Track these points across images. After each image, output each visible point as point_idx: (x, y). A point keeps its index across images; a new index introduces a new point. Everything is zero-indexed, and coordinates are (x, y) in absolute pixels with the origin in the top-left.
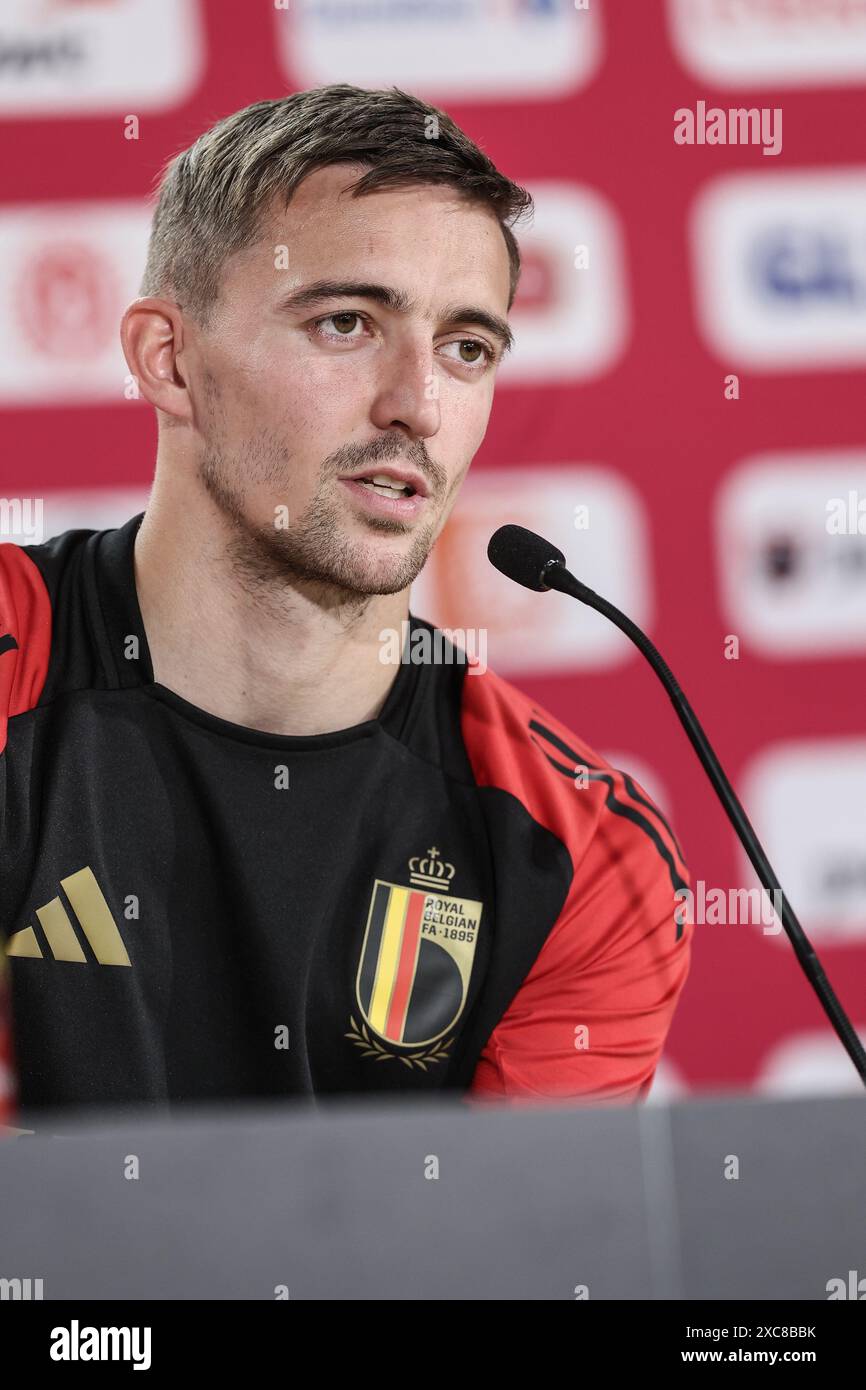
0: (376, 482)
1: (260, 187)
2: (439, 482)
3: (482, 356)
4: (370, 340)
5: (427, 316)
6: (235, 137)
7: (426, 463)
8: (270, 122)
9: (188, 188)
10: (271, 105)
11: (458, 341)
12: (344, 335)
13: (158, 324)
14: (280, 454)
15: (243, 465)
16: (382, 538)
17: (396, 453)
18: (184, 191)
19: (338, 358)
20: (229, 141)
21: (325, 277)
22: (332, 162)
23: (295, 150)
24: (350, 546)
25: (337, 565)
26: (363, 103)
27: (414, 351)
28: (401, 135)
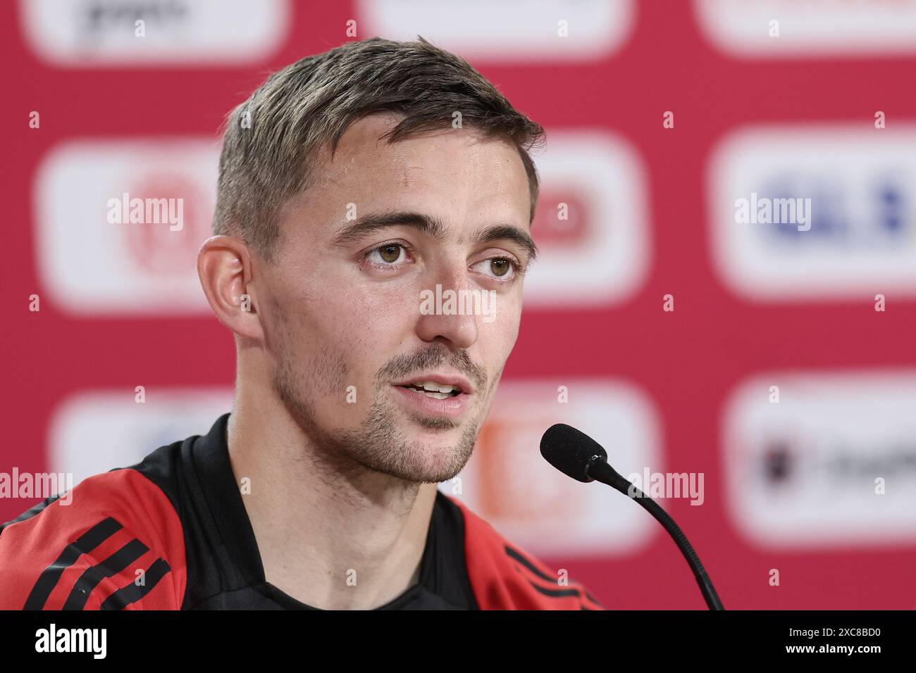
0: (426, 388)
1: (309, 140)
2: (481, 381)
3: (511, 269)
4: (412, 265)
5: (460, 241)
6: (284, 94)
7: (468, 365)
8: (313, 79)
9: (246, 141)
10: (313, 62)
11: (489, 259)
12: (390, 264)
13: (229, 259)
14: (340, 368)
15: (311, 380)
16: (434, 435)
17: (440, 362)
18: (244, 145)
19: (385, 285)
20: (279, 98)
21: (370, 212)
22: (370, 114)
23: (337, 106)
24: (408, 445)
25: (398, 462)
26: (392, 59)
27: (451, 274)
28: (426, 87)
